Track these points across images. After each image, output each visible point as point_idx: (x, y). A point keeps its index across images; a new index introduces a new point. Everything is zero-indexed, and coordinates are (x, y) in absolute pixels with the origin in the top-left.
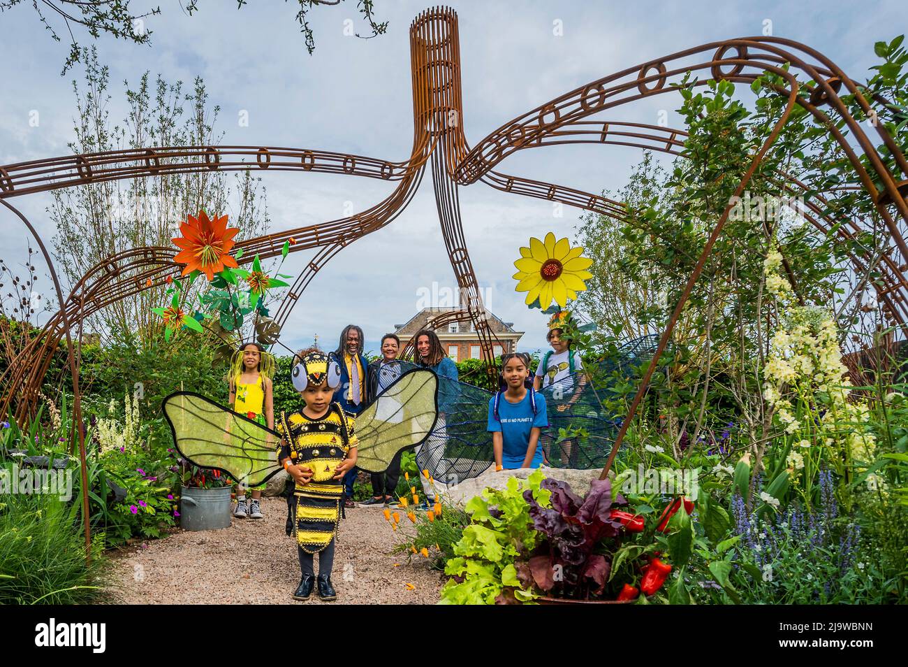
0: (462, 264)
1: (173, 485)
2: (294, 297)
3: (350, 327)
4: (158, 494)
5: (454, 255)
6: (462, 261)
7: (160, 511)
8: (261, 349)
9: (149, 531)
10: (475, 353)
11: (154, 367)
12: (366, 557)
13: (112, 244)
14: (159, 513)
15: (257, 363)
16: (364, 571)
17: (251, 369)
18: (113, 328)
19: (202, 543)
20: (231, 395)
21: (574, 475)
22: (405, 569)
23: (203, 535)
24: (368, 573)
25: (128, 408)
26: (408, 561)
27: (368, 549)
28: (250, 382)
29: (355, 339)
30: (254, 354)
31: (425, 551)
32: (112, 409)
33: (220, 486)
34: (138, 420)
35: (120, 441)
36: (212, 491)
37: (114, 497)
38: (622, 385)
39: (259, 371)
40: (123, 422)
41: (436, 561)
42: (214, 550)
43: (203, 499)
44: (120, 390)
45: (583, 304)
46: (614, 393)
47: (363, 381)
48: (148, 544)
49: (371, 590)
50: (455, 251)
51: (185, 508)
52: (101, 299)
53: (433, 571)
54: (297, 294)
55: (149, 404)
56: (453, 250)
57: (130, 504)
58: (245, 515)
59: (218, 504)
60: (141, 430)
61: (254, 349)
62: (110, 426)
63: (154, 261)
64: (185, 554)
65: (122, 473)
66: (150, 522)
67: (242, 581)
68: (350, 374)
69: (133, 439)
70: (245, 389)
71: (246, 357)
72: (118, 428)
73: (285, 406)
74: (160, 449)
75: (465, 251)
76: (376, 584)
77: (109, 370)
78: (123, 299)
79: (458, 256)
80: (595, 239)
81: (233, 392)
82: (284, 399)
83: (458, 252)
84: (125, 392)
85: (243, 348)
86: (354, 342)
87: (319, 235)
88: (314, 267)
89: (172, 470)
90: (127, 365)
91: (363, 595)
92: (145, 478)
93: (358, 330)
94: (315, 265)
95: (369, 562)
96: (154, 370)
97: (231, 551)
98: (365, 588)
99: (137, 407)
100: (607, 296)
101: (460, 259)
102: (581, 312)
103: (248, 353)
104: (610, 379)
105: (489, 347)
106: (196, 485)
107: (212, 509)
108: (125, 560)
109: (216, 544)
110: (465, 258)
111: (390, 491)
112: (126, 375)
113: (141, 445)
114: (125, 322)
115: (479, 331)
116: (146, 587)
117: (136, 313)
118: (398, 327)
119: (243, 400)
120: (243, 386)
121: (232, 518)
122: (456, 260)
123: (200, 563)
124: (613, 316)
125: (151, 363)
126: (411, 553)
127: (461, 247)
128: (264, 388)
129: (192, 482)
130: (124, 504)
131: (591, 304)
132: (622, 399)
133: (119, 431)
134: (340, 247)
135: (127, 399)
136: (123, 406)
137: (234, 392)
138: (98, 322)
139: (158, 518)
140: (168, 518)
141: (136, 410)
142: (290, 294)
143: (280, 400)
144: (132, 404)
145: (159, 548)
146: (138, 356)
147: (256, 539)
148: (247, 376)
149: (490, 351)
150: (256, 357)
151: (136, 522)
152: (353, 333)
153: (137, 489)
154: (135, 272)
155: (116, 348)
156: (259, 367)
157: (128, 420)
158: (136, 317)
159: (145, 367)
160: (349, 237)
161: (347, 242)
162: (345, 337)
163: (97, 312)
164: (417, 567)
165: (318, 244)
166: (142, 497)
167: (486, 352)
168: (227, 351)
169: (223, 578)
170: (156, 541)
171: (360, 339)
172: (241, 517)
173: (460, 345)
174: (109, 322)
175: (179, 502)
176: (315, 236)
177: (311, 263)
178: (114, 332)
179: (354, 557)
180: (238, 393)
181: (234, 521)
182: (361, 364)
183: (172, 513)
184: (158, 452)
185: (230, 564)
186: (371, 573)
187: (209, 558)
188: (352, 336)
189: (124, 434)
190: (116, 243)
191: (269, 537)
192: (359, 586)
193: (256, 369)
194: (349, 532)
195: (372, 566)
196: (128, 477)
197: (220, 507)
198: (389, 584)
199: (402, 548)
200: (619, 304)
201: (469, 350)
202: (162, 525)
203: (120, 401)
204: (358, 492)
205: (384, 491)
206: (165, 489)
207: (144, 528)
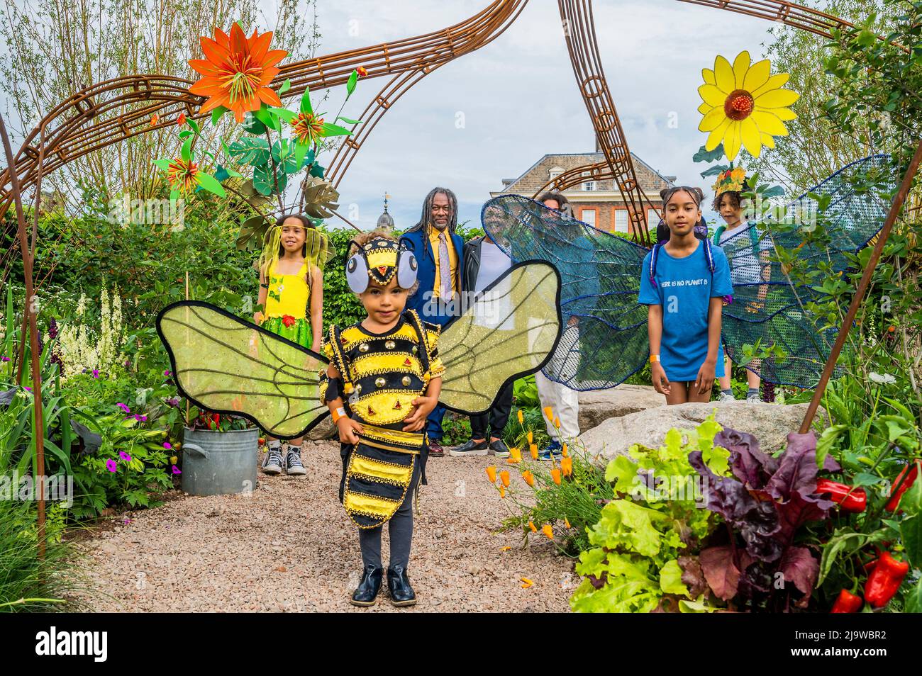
0: (598, 99)
1: (171, 427)
2: (353, 145)
3: (436, 191)
4: (148, 440)
5: (587, 86)
6: (598, 95)
7: (152, 466)
8: (308, 224)
9: (133, 498)
10: (621, 224)
11: (145, 249)
12: (461, 536)
13: (87, 66)
14: (150, 470)
15: (301, 243)
16: (457, 558)
17: (293, 253)
18: (86, 190)
19: (214, 515)
20: (261, 290)
21: (767, 413)
22: (520, 555)
23: (215, 502)
24: (464, 561)
25: (105, 309)
26: (523, 542)
27: (463, 522)
28: (287, 272)
29: (444, 207)
30: (296, 231)
31: (547, 529)
32: (81, 309)
33: (242, 428)
34: (119, 328)
35: (92, 359)
36: (230, 435)
37: (82, 446)
38: (832, 283)
39: (304, 256)
40: (98, 329)
41: (565, 543)
42: (233, 527)
43: (216, 448)
44: (93, 281)
45: (776, 153)
46: (823, 294)
47: (457, 269)
48: (131, 517)
49: (468, 589)
50: (588, 80)
51: (189, 461)
52: (70, 149)
53: (560, 558)
54: (358, 141)
55: (137, 302)
56: (584, 78)
57: (105, 456)
58: (279, 469)
59: (238, 455)
60: (124, 342)
61: (298, 224)
62: (78, 335)
63: (148, 95)
64: (189, 533)
65: (95, 409)
66: (135, 482)
67: (275, 575)
68: (436, 258)
69: (112, 356)
70: (281, 281)
71: (285, 235)
72: (90, 337)
73: (339, 302)
74: (153, 371)
75: (603, 80)
76: (476, 579)
77: (78, 253)
78: (103, 150)
79: (593, 87)
80: (790, 60)
81: (263, 286)
82: (338, 292)
83: (592, 82)
84: (101, 286)
85: (280, 222)
86: (441, 212)
87: (391, 58)
88: (383, 103)
89: (169, 403)
90: (105, 245)
91: (456, 596)
92: (129, 416)
93: (448, 194)
94: (385, 100)
95: (466, 543)
96: (145, 254)
97: (257, 527)
98: (459, 585)
99: (119, 307)
100: (810, 142)
101: (595, 92)
102: (774, 166)
103: (287, 230)
104: (815, 273)
105: (640, 216)
106: (207, 427)
107: (230, 462)
108: (96, 542)
109: (234, 517)
110: (603, 90)
111: (497, 431)
112: (104, 260)
113: (124, 364)
114: (103, 182)
115: (626, 194)
116: (127, 587)
117: (121, 169)
118: (507, 183)
119: (277, 298)
120: (278, 278)
121: (260, 474)
122: (589, 92)
123: (211, 547)
124: (820, 171)
125: (141, 243)
126: (528, 530)
127: (596, 74)
128: (309, 281)
129: (201, 422)
130: (96, 457)
131: (788, 153)
132: (833, 303)
133: (93, 343)
134: (421, 73)
135: (104, 296)
136: (99, 305)
137: (266, 286)
138: (63, 180)
139: (149, 477)
140: (163, 477)
141: (118, 312)
142: (347, 140)
143: (333, 293)
144: (111, 302)
145: (149, 523)
146: (122, 233)
147: (295, 507)
148: (286, 262)
149: (642, 223)
150: (300, 236)
151: (114, 484)
152: (441, 199)
153: (117, 433)
154: (121, 111)
155: (89, 220)
156: (304, 249)
157: (105, 326)
158: (120, 174)
159: (131, 248)
160: (433, 61)
161: (431, 67)
162: (429, 206)
163: (64, 168)
164: (537, 552)
165: (389, 71)
166: (124, 445)
167: (636, 224)
168: (260, 225)
169: (245, 571)
170: (144, 512)
171: (452, 206)
172: (273, 473)
173: (599, 209)
174: (80, 182)
175: (179, 452)
176: (383, 60)
177: (379, 97)
178: (88, 196)
179: (443, 535)
180: (271, 288)
181: (262, 479)
182: (454, 244)
183: (168, 468)
184: (149, 376)
185: (255, 549)
186: (468, 561)
187: (225, 539)
188: (439, 203)
189: (99, 348)
190: (94, 65)
191: (315, 504)
192: (450, 582)
193: (300, 253)
194: (435, 496)
195: (469, 551)
196: (103, 414)
197: (241, 459)
198: (495, 578)
199: (513, 524)
200: (828, 155)
201: (611, 216)
202: (153, 487)
203: (94, 298)
204: (449, 432)
205: (488, 429)
206: (159, 432)
207: (126, 493)
